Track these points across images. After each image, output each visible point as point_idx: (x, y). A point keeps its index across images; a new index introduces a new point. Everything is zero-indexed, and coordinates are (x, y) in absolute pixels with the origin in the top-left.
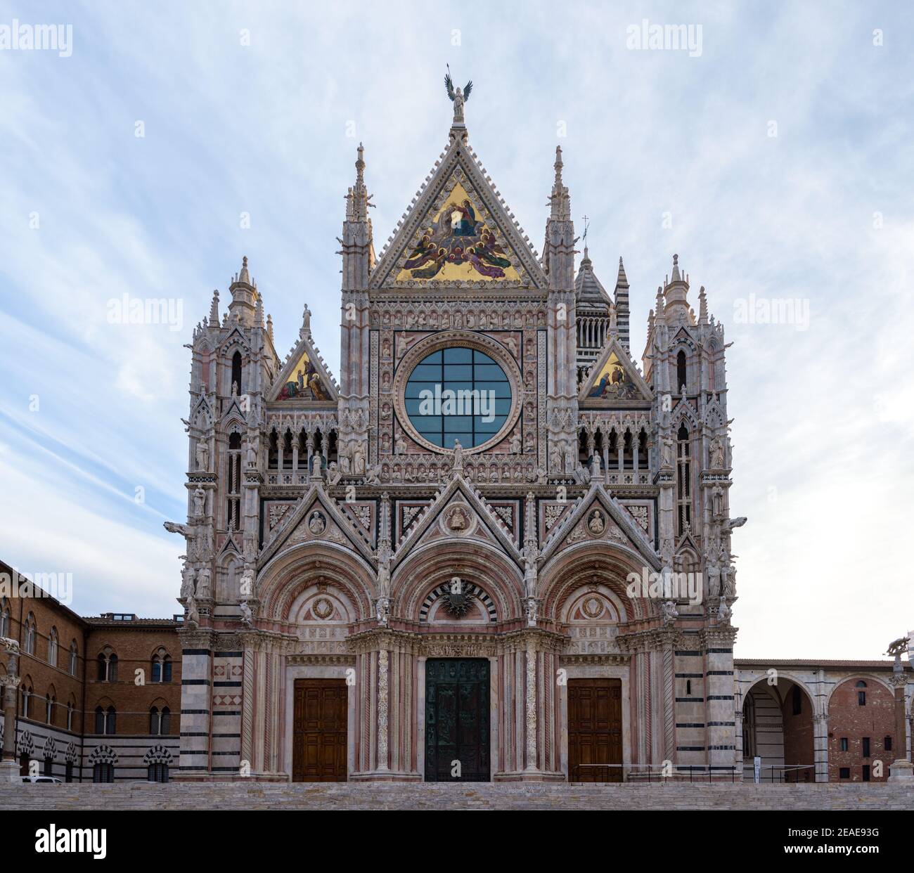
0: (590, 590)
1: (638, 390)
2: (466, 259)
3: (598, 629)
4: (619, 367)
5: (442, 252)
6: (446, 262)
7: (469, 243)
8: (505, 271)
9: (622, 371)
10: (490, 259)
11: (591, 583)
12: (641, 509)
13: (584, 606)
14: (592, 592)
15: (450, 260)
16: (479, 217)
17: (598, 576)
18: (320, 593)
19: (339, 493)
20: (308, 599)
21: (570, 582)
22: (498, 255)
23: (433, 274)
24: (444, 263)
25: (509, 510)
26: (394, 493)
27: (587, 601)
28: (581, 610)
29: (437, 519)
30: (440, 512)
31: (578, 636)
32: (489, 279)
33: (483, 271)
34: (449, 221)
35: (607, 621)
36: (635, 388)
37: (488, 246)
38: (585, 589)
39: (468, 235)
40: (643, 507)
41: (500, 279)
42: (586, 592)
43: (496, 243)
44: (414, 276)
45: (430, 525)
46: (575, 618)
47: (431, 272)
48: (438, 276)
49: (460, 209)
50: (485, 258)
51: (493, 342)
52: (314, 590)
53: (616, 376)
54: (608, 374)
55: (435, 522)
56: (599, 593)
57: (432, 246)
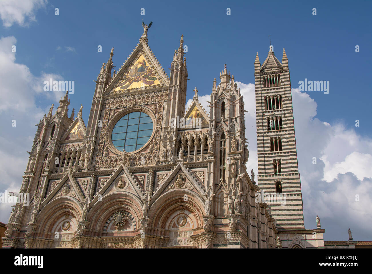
0: (180, 213)
1: (205, 120)
2: (141, 80)
3: (183, 232)
4: (197, 111)
5: (132, 79)
6: (133, 82)
7: (142, 74)
8: (155, 82)
9: (199, 113)
10: (149, 79)
11: (180, 209)
12: (201, 172)
13: (178, 221)
14: (181, 213)
15: (134, 81)
16: (147, 64)
17: (183, 206)
18: (66, 219)
19: (77, 175)
20: (61, 222)
21: (169, 209)
22: (152, 76)
23: (128, 87)
24: (132, 82)
25: (143, 177)
26: (98, 174)
27: (179, 218)
28: (176, 223)
29: (113, 184)
30: (114, 180)
31: (173, 236)
32: (148, 85)
33: (146, 83)
34: (136, 68)
35: (188, 228)
36: (204, 119)
37: (149, 74)
38: (178, 212)
39: (143, 71)
40: (202, 171)
41: (152, 85)
42: (178, 213)
43: (152, 72)
44: (121, 89)
45: (109, 186)
46: (173, 227)
47: (128, 86)
48: (130, 88)
49: (141, 63)
50: (148, 78)
51: (147, 108)
52: (64, 218)
53: (196, 115)
54: (193, 115)
55: (112, 185)
56: (184, 214)
57: (129, 77)
